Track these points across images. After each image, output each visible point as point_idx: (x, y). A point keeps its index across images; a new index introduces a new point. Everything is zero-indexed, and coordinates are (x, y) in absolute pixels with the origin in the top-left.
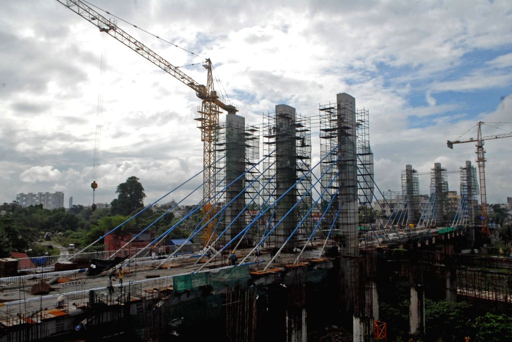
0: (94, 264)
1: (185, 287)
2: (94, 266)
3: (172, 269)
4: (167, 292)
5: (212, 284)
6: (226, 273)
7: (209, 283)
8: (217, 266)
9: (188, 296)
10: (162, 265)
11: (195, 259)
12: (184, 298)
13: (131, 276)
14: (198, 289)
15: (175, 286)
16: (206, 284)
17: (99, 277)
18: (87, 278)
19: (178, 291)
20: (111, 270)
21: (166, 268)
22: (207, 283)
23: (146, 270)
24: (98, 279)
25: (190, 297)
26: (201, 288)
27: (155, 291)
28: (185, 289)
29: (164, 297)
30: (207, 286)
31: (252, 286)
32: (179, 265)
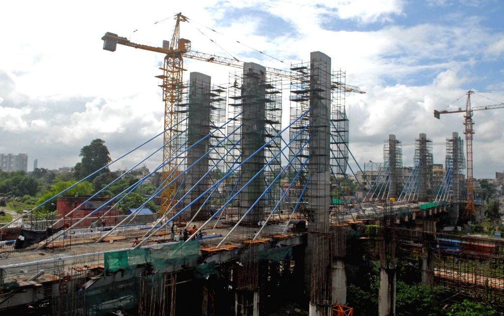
0: (23, 236)
1: (119, 265)
2: (22, 238)
3: (115, 242)
4: (97, 271)
5: (153, 261)
6: (171, 250)
7: (148, 261)
8: (167, 240)
9: (122, 276)
10: (104, 238)
11: (144, 231)
12: (118, 277)
13: (64, 250)
14: (135, 267)
15: (106, 264)
16: (145, 262)
17: (28, 250)
18: (13, 252)
19: (110, 270)
20: (43, 243)
21: (109, 241)
22: (146, 260)
23: (85, 243)
24: (25, 253)
25: (125, 276)
26: (139, 266)
27: (84, 269)
28: (119, 267)
29: (94, 276)
30: (147, 264)
31: (203, 264)
32: (125, 237)
